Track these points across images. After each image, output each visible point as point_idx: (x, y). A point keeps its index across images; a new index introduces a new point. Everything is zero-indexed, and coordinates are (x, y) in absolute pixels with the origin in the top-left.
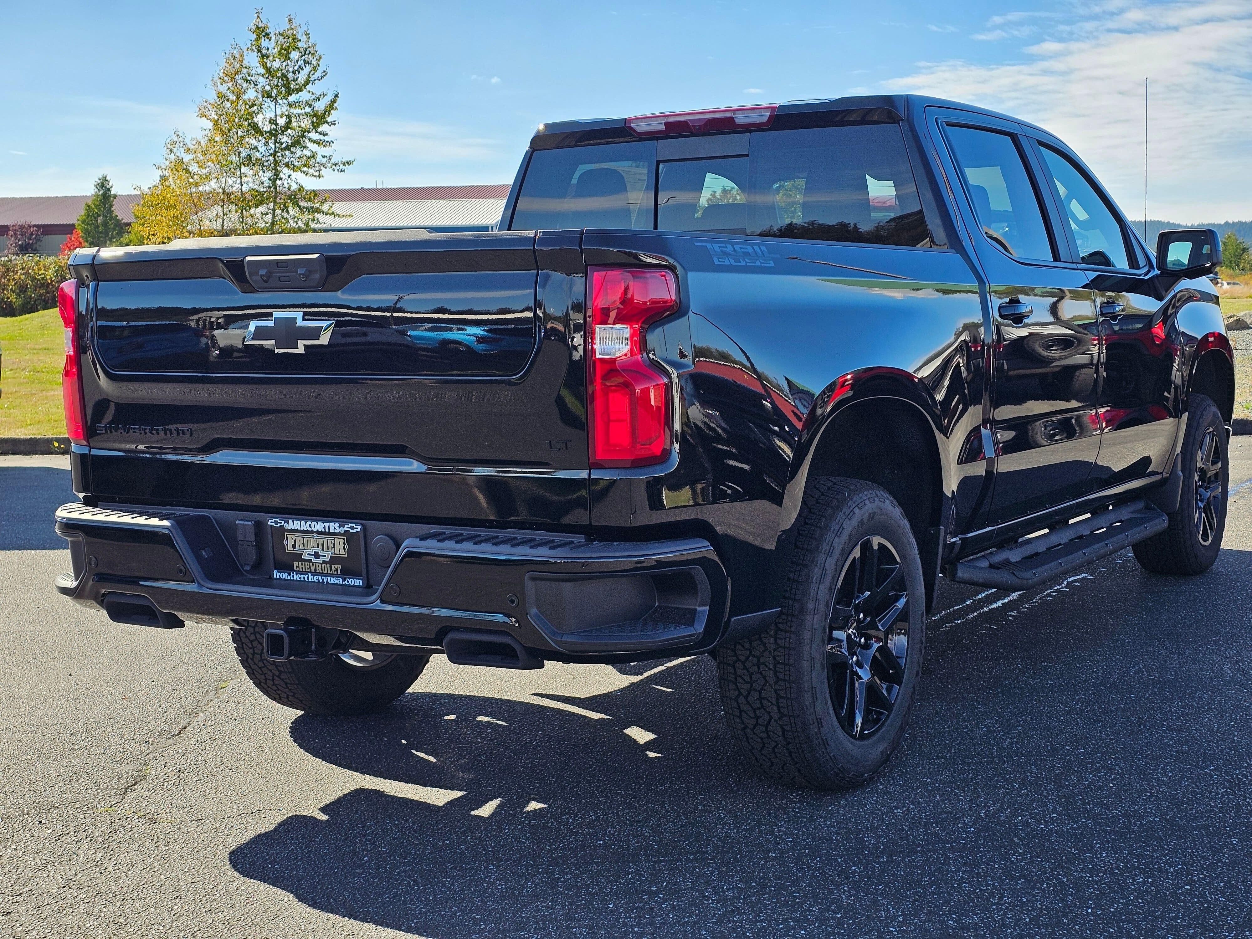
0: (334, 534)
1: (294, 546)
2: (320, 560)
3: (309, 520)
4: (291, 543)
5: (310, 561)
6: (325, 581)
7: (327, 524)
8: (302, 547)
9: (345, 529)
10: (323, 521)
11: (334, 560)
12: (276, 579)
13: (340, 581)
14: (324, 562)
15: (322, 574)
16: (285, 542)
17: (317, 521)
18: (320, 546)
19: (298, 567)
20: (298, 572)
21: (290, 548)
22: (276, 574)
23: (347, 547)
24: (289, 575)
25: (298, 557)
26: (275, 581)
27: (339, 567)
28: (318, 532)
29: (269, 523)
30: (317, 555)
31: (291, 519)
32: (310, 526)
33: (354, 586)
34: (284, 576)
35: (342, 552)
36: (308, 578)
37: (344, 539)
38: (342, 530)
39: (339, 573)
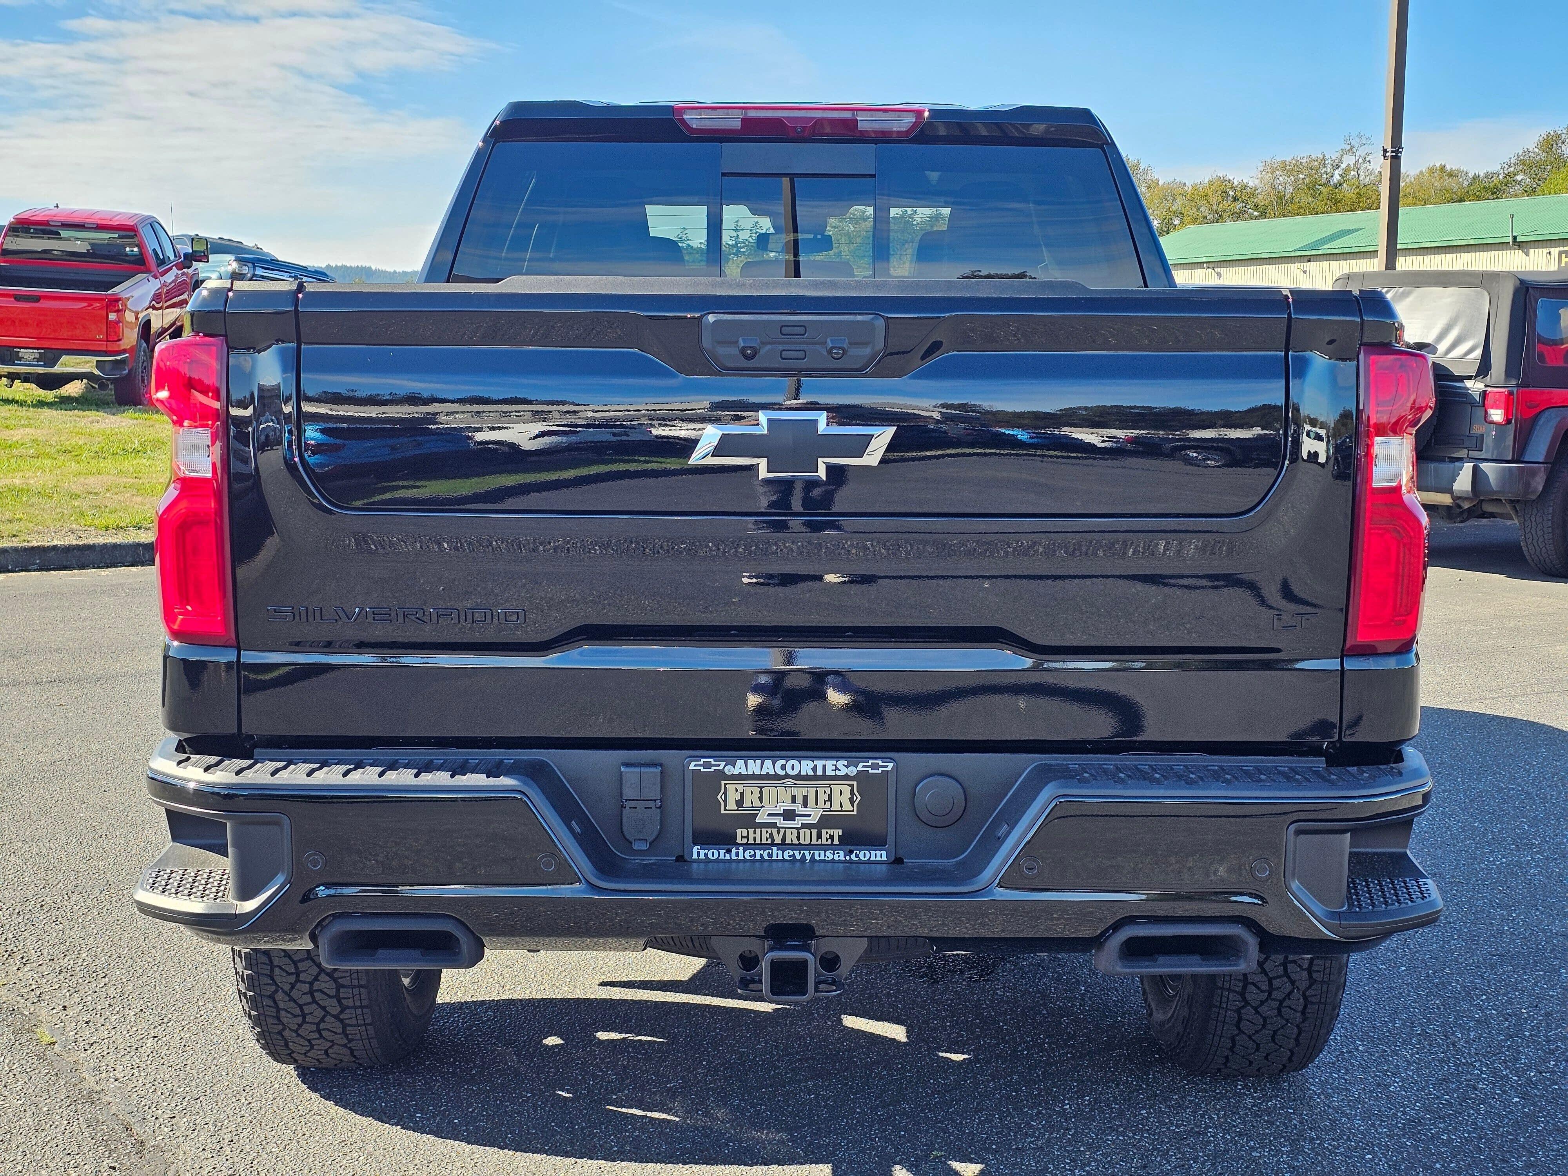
0: (836, 778)
1: (740, 803)
2: (798, 822)
3: (782, 758)
4: (733, 797)
5: (774, 825)
6: (808, 857)
7: (820, 763)
8: (757, 803)
9: (860, 768)
10: (812, 758)
11: (826, 822)
12: (698, 861)
13: (840, 855)
14: (804, 826)
15: (800, 846)
16: (720, 797)
17: (800, 759)
18: (799, 799)
19: (747, 837)
20: (747, 846)
21: (732, 805)
22: (697, 852)
23: (858, 798)
24: (729, 851)
25: (749, 821)
26: (695, 865)
27: (837, 833)
28: (799, 777)
29: (692, 767)
30: (789, 815)
31: (740, 757)
32: (783, 767)
33: (869, 862)
34: (716, 854)
35: (847, 806)
36: (770, 855)
37: (852, 786)
38: (852, 771)
39: (836, 842)
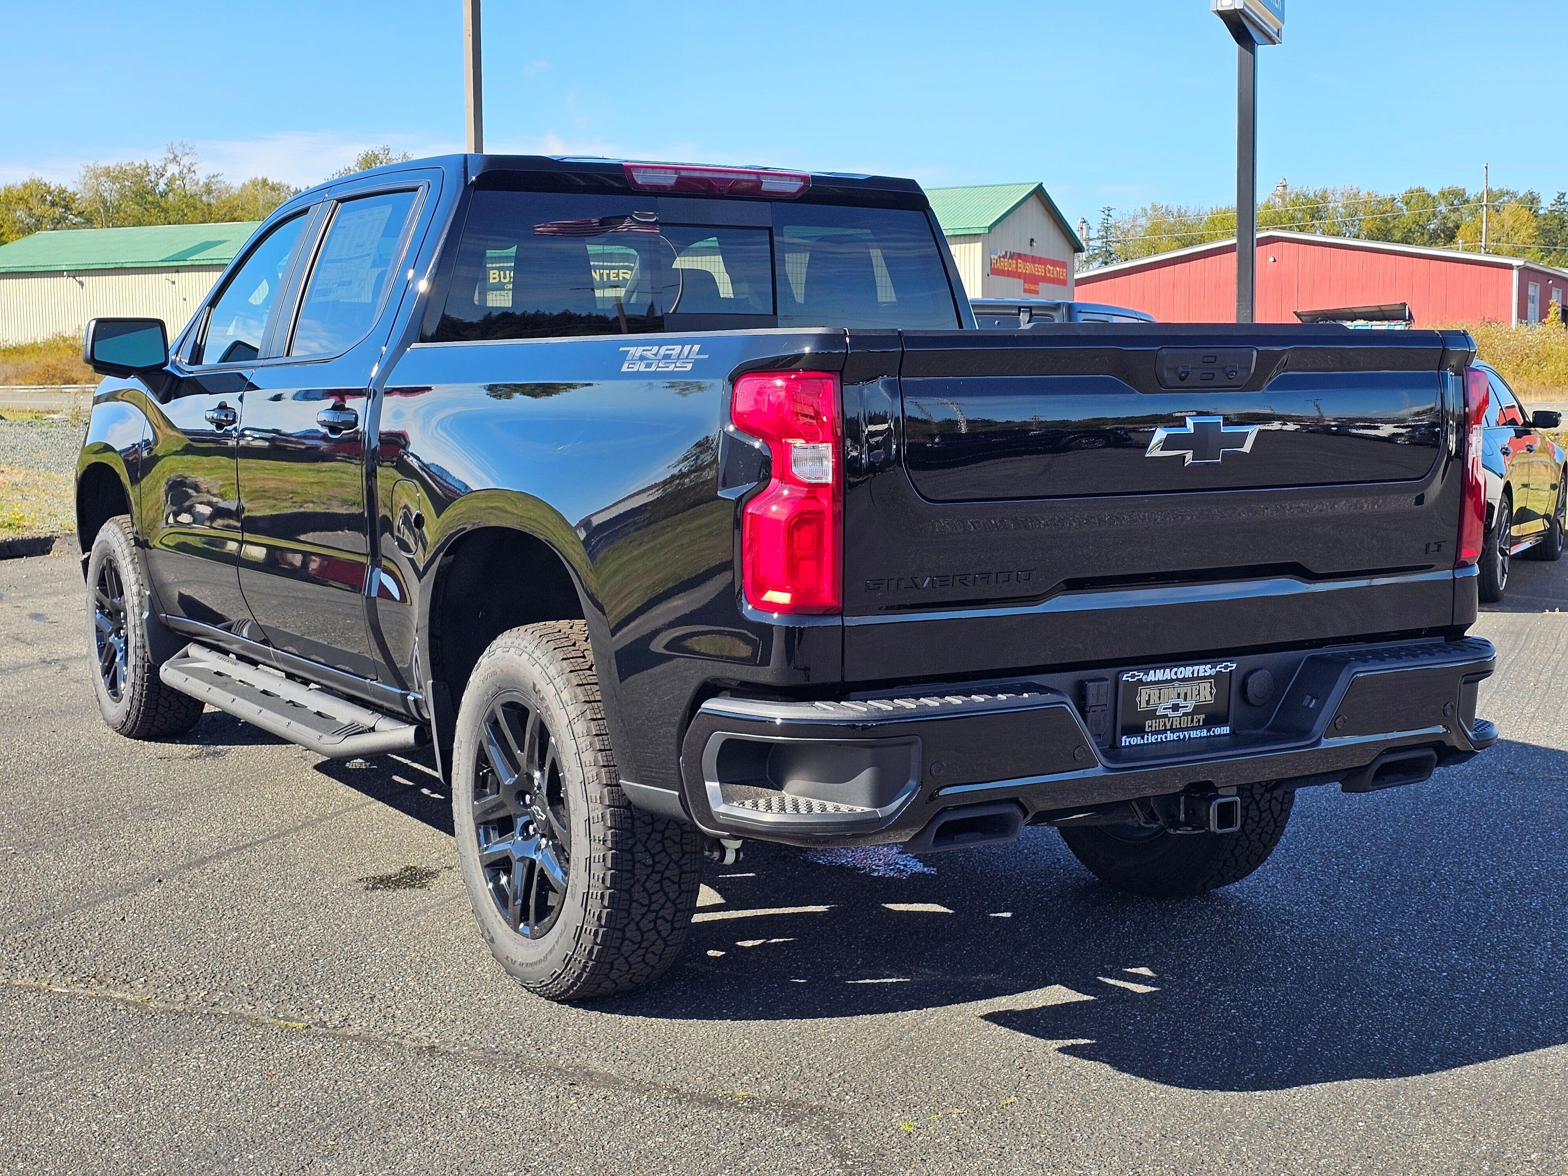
0: (1204, 678)
1: (1148, 702)
2: (1182, 711)
3: (1175, 666)
4: (1144, 698)
5: (1166, 716)
6: (1187, 737)
7: (1196, 668)
8: (1157, 701)
9: (1218, 669)
10: (1192, 665)
11: (1197, 709)
12: (1125, 747)
13: (1204, 733)
14: (1185, 714)
15: (1181, 729)
16: (1138, 699)
17: (1185, 666)
18: (1182, 696)
19: (1151, 726)
20: (1153, 733)
21: (1144, 705)
22: (1125, 741)
23: (1214, 691)
24: (1143, 738)
25: (1152, 714)
26: (1123, 750)
27: (1202, 716)
28: (1184, 680)
29: (1124, 679)
30: (1176, 707)
31: (1152, 669)
32: (1176, 673)
33: (1220, 735)
34: (1136, 740)
35: (1209, 698)
36: (1166, 738)
37: (1211, 682)
38: (1213, 672)
39: (1201, 724)
